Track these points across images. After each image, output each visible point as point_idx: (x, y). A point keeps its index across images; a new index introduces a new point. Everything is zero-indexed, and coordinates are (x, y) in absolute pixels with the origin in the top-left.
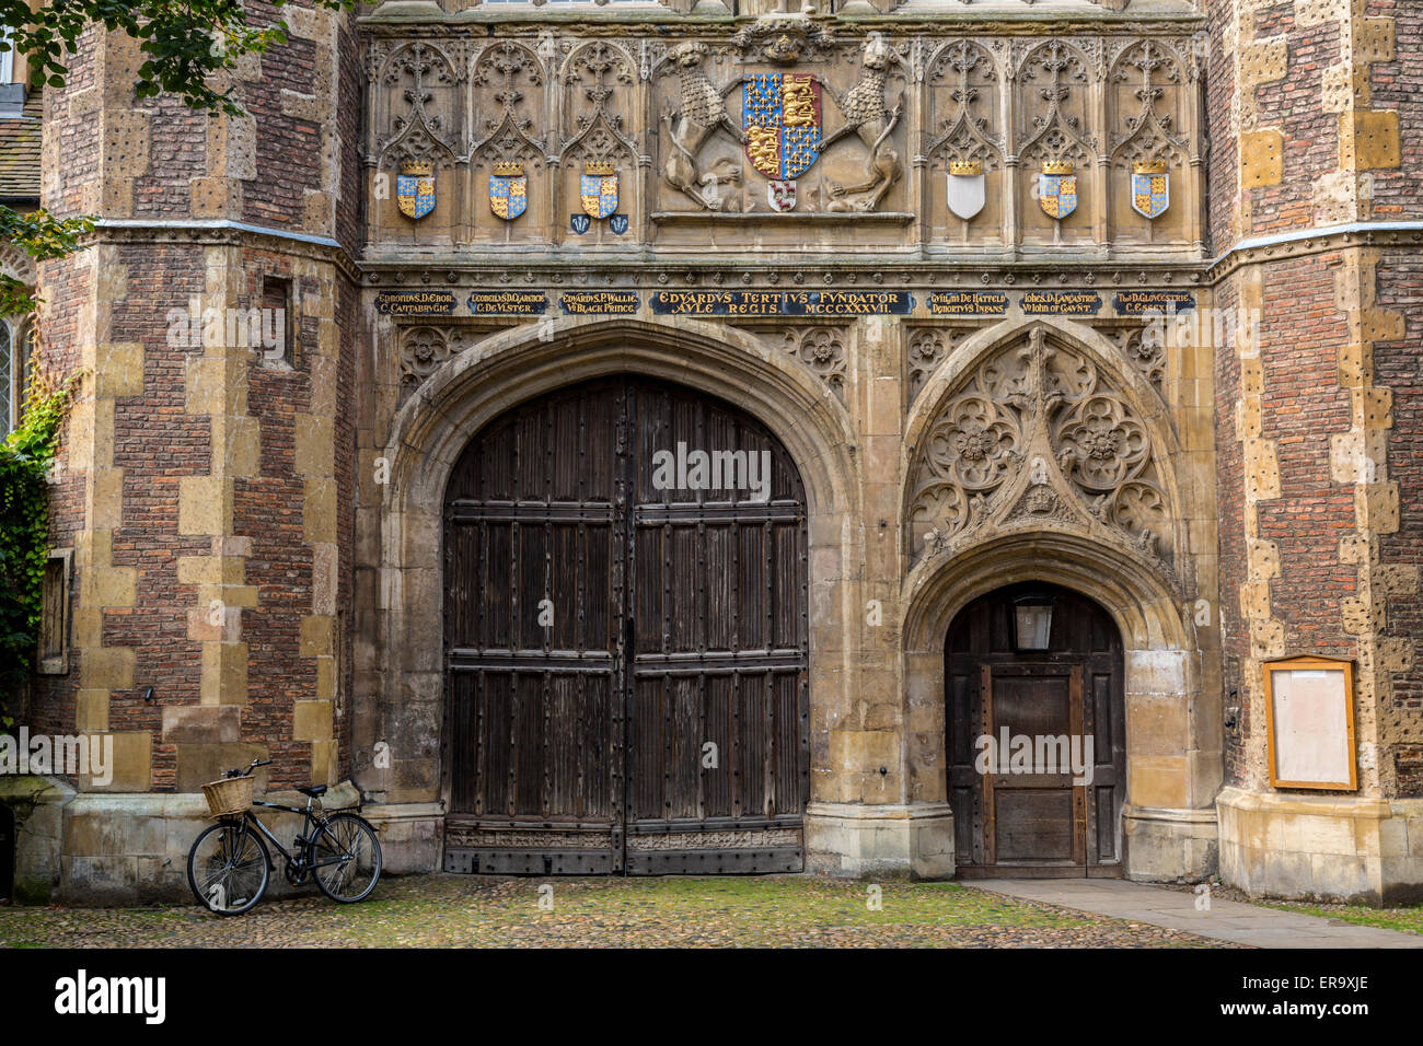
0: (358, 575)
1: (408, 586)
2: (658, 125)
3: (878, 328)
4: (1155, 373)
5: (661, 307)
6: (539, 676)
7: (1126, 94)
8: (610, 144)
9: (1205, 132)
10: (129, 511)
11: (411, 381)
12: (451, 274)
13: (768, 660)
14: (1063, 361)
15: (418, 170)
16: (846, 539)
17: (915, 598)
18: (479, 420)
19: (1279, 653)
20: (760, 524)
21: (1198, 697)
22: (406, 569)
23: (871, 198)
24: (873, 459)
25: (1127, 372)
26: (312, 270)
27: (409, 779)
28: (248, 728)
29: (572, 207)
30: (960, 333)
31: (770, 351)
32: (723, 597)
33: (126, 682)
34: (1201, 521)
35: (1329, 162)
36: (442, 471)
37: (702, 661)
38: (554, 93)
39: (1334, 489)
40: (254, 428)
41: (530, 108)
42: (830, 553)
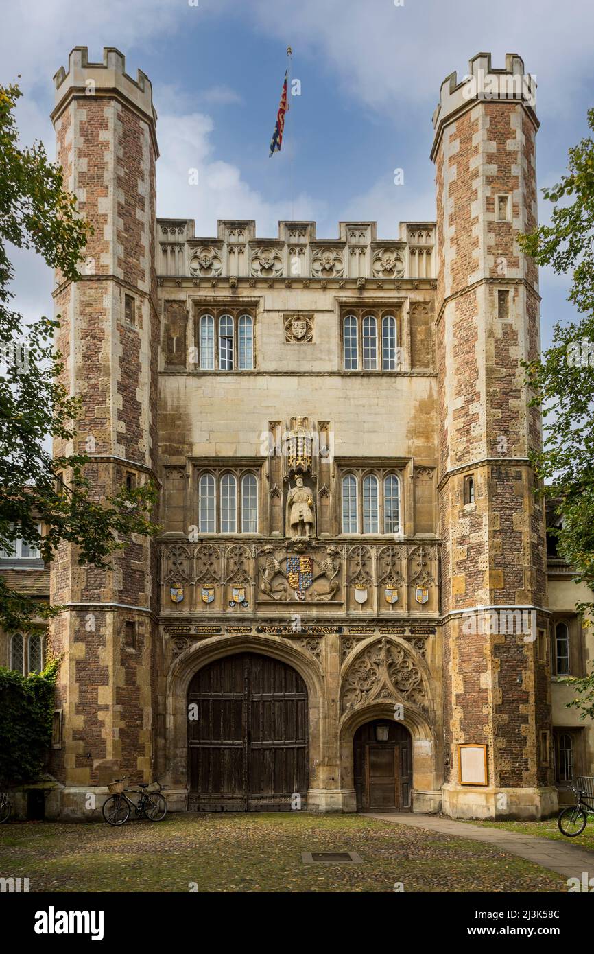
0: (159, 717)
1: (175, 720)
2: (258, 573)
3: (332, 638)
4: (423, 653)
5: (259, 631)
6: (219, 749)
7: (414, 564)
8: (242, 578)
9: (440, 576)
10: (81, 697)
11: (176, 655)
12: (189, 620)
13: (295, 743)
14: (393, 649)
15: (178, 587)
16: (321, 705)
17: (343, 724)
18: (198, 667)
19: (463, 742)
20: (292, 701)
21: (436, 755)
22: (175, 715)
23: (329, 597)
24: (330, 680)
25: (414, 653)
26: (142, 619)
27: (176, 782)
28: (122, 766)
29: (230, 599)
30: (359, 640)
31: (296, 646)
32: (280, 724)
33: (81, 751)
34: (438, 700)
35: (480, 586)
36: (187, 683)
37: (273, 744)
38: (223, 562)
39: (481, 690)
40: (123, 670)
41: (215, 566)
42: (316, 710)
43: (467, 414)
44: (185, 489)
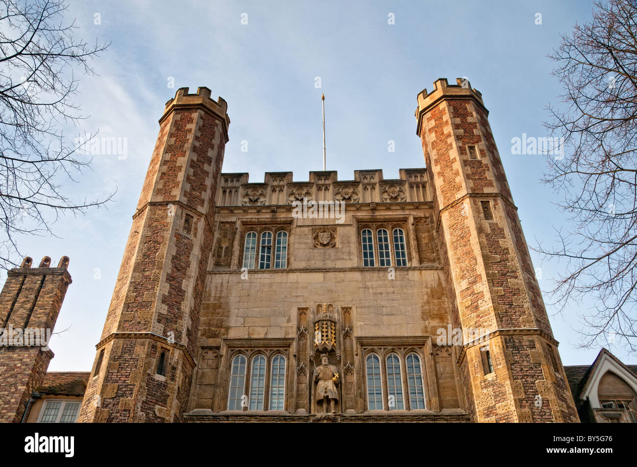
43: (473, 293)
44: (217, 368)
